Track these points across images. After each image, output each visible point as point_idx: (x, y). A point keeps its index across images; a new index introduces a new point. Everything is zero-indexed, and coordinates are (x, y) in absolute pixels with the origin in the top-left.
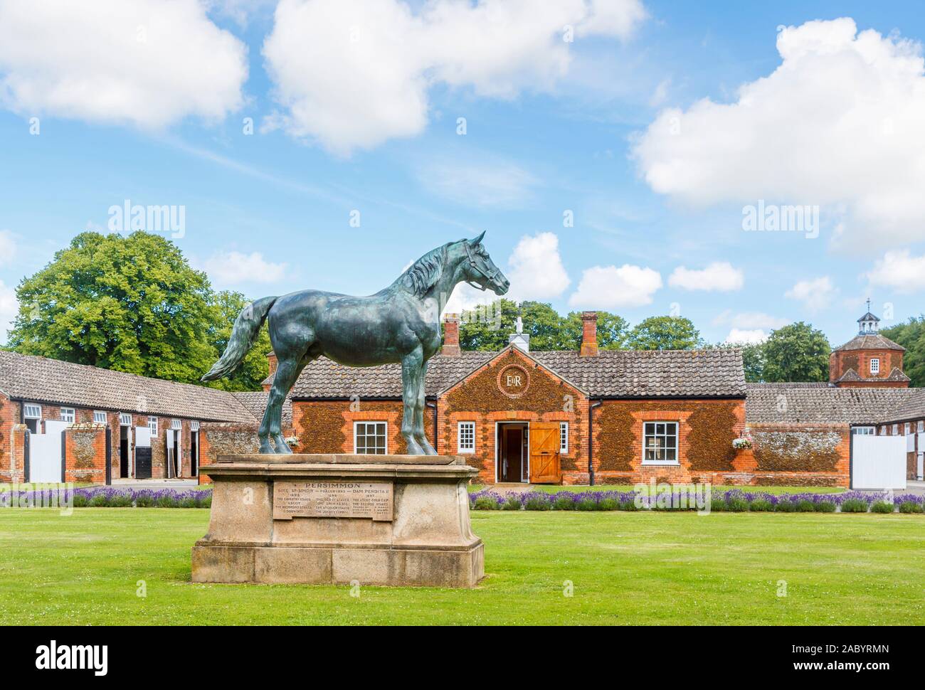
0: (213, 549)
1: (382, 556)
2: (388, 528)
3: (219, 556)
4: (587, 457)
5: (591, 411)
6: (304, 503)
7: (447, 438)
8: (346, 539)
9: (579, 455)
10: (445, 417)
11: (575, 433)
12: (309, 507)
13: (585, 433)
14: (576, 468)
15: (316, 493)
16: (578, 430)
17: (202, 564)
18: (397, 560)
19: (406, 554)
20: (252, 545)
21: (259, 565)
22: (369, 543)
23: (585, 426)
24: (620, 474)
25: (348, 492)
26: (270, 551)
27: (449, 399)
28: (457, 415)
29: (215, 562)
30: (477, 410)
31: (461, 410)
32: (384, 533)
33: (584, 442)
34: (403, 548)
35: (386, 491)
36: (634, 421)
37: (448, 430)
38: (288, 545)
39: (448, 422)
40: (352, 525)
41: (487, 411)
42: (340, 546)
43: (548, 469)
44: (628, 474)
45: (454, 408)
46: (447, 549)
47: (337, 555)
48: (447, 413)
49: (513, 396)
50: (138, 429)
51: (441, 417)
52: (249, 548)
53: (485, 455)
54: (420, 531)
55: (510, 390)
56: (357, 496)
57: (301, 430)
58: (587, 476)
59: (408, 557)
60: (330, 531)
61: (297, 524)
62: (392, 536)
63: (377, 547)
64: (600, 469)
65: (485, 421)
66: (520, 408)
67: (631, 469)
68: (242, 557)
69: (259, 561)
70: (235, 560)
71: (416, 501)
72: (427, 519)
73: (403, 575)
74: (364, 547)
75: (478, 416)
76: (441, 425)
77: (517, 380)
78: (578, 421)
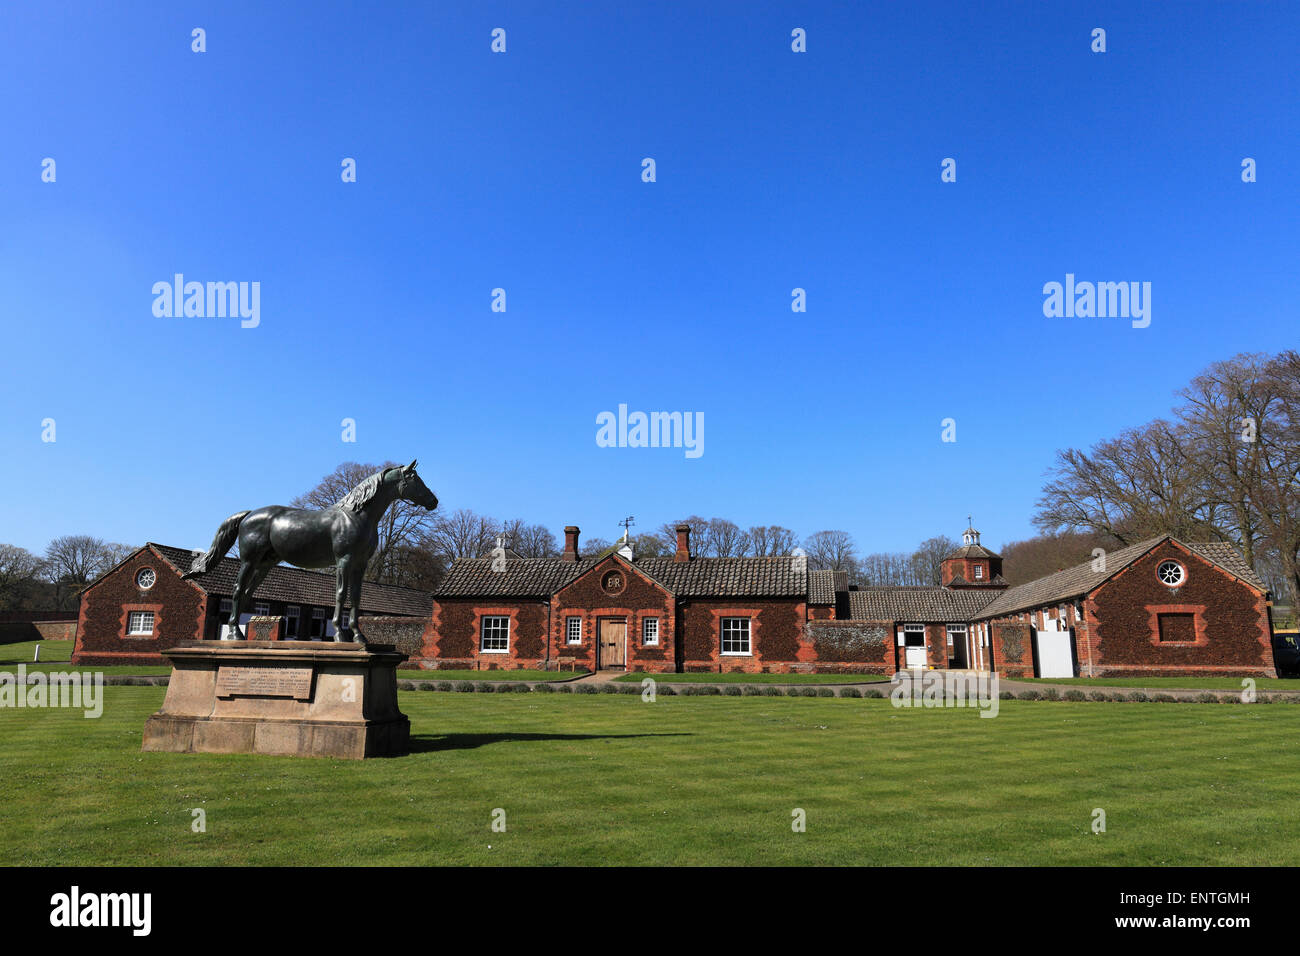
0: (162, 722)
1: (295, 729)
2: (306, 705)
3: (166, 729)
4: (673, 649)
5: (677, 609)
6: (240, 683)
7: (558, 631)
8: (270, 715)
9: (667, 647)
10: (557, 613)
11: (664, 628)
12: (245, 686)
13: (672, 626)
14: (664, 658)
15: (253, 673)
16: (666, 624)
17: (152, 736)
18: (306, 732)
19: (314, 728)
20: (194, 718)
21: (197, 737)
22: (287, 718)
23: (672, 621)
24: (701, 663)
25: (276, 674)
26: (207, 724)
27: (560, 598)
28: (566, 612)
29: (161, 733)
30: (582, 607)
31: (570, 607)
32: (303, 710)
33: (672, 635)
34: (313, 723)
35: (306, 674)
36: (713, 617)
37: (559, 624)
38: (222, 719)
39: (559, 617)
40: (277, 702)
41: (592, 608)
42: (263, 720)
44: (708, 663)
45: (565, 606)
46: (348, 724)
47: (259, 727)
48: (558, 609)
49: (613, 595)
51: (554, 613)
52: (190, 721)
53: (589, 646)
55: (612, 590)
56: (284, 677)
57: (439, 623)
58: (674, 665)
59: (316, 731)
60: (261, 707)
61: (234, 701)
62: (309, 712)
63: (292, 722)
65: (589, 617)
66: (619, 606)
67: (711, 659)
68: (183, 728)
69: (197, 732)
70: (178, 732)
72: (336, 698)
73: (311, 747)
74: (283, 722)
75: (583, 612)
76: (554, 620)
77: (617, 582)
78: (667, 617)
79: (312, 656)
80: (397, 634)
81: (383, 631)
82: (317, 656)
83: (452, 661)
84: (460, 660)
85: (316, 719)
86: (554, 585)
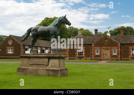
0: (20, 69)
1: (46, 71)
2: (47, 66)
3: (21, 71)
4: (120, 55)
5: (121, 47)
6: (34, 62)
7: (94, 52)
9: (118, 55)
13: (120, 50)
14: (118, 57)
16: (118, 50)
17: (18, 72)
18: (48, 71)
20: (26, 69)
21: (27, 72)
23: (120, 49)
24: (127, 59)
25: (41, 60)
27: (94, 45)
31: (96, 47)
32: (47, 67)
33: (119, 52)
35: (47, 60)
37: (94, 50)
38: (31, 69)
39: (94, 49)
40: (42, 65)
41: (101, 47)
42: (39, 69)
45: (95, 46)
47: (38, 71)
48: (94, 47)
49: (106, 44)
50: (46, 50)
51: (93, 48)
53: (101, 55)
54: (52, 67)
55: (105, 43)
56: (42, 61)
58: (120, 59)
61: (33, 65)
63: (45, 69)
64: (123, 57)
65: (101, 49)
66: (107, 46)
67: (129, 58)
68: (24, 71)
69: (27, 71)
71: (52, 61)
72: (54, 65)
73: (49, 74)
74: (43, 69)
75: (99, 47)
76: (93, 49)
77: (107, 41)
78: (118, 48)
79: (48, 56)
82: (49, 56)
83: (72, 58)
84: (73, 58)
85: (50, 69)
86: (93, 42)
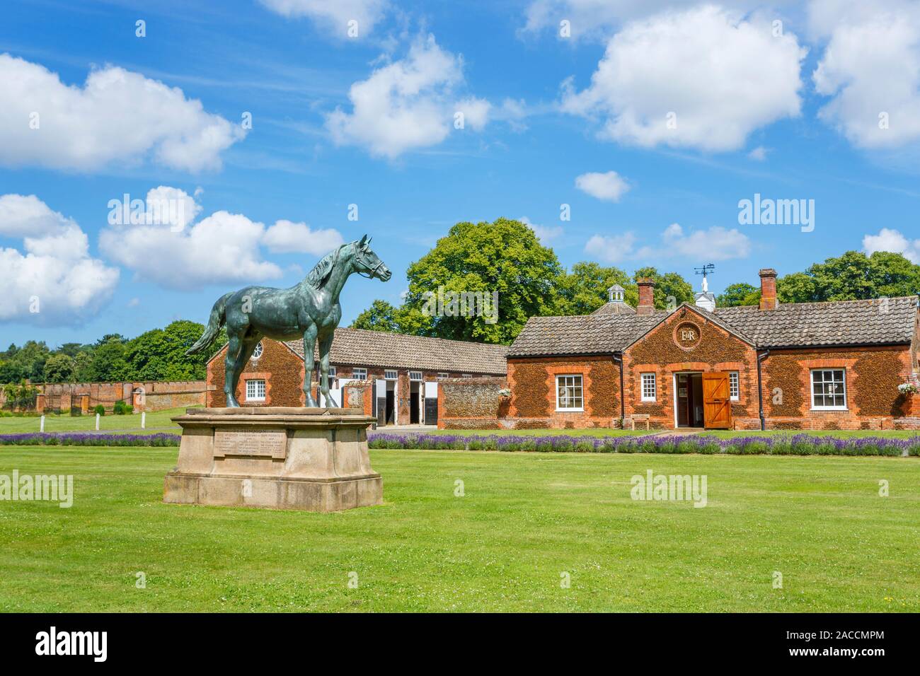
0: (176, 478)
2: (281, 464)
3: (179, 484)
4: (757, 404)
5: (760, 361)
7: (632, 388)
8: (256, 472)
9: (749, 402)
10: (629, 370)
11: (745, 382)
12: (234, 447)
13: (754, 381)
14: (746, 414)
15: (240, 437)
16: (748, 379)
17: (169, 489)
18: (283, 488)
19: (288, 484)
20: (199, 475)
21: (201, 491)
22: (267, 475)
23: (754, 375)
24: (790, 419)
26: (207, 480)
27: (632, 354)
28: (639, 368)
29: (176, 488)
30: (656, 362)
31: (642, 363)
32: (280, 468)
33: (754, 390)
34: (288, 479)
36: (800, 369)
37: (632, 381)
38: (219, 476)
39: (632, 374)
41: (665, 363)
42: (250, 477)
43: (720, 416)
44: (797, 419)
45: (637, 362)
46: (314, 481)
48: (631, 366)
49: (687, 349)
51: (626, 370)
52: (196, 477)
53: (665, 403)
54: (302, 466)
55: (685, 343)
56: (264, 439)
57: (514, 383)
58: (758, 421)
59: (289, 486)
60: (248, 466)
61: (227, 460)
62: (283, 471)
63: (272, 478)
64: (771, 415)
65: (664, 372)
66: (694, 360)
67: (800, 415)
68: (192, 485)
69: (201, 487)
70: (187, 487)
72: (307, 457)
73: (286, 501)
74: (264, 478)
75: (657, 368)
76: (626, 377)
77: (691, 335)
78: (747, 370)
80: (476, 395)
81: (462, 392)
83: (529, 420)
84: (536, 419)
85: (291, 476)
86: (626, 339)
